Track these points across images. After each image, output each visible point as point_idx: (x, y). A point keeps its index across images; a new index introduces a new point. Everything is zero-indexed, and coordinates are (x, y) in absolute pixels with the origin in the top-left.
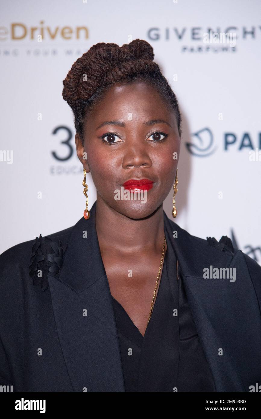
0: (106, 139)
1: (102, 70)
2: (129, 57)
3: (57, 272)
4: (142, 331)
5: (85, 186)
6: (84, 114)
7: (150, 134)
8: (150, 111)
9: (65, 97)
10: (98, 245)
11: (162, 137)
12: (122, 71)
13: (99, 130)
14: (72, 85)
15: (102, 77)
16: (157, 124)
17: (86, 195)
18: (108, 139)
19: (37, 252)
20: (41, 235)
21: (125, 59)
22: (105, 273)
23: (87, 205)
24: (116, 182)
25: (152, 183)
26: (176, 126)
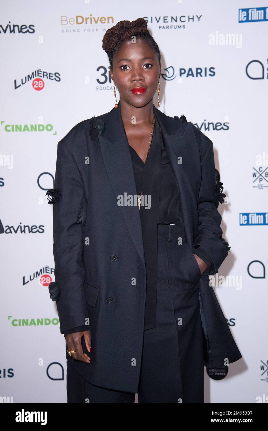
0: (122, 68)
1: (120, 33)
2: (133, 27)
3: (102, 134)
4: (144, 161)
5: (115, 92)
6: (112, 56)
7: (144, 65)
8: (143, 53)
9: (104, 48)
10: (122, 121)
11: (150, 66)
12: (130, 33)
13: (119, 64)
14: (106, 42)
15: (120, 37)
16: (147, 60)
17: (115, 96)
18: (123, 68)
19: (93, 124)
20: (94, 116)
21: (131, 27)
22: (126, 134)
23: (116, 102)
24: (128, 89)
25: (145, 89)
26: (158, 61)
